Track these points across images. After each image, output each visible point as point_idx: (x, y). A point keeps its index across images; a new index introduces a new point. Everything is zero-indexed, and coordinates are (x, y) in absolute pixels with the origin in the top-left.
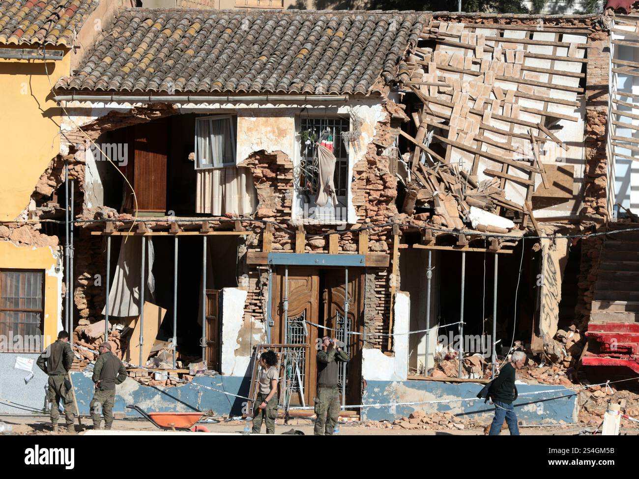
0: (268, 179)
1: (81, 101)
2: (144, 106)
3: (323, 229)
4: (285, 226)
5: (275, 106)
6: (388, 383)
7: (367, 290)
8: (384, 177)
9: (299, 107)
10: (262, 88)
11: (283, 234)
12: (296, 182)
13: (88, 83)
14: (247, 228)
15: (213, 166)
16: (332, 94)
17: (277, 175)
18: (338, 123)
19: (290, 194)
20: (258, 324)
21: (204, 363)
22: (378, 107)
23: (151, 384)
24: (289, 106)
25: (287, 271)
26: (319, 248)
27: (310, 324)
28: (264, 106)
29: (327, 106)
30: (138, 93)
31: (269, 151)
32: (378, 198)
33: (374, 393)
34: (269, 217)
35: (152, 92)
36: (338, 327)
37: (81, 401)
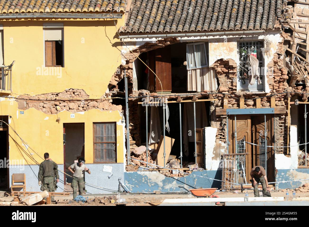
0: (224, 73)
1: (131, 38)
2: (162, 40)
3: (253, 96)
4: (233, 95)
5: (227, 37)
6: (288, 170)
7: (275, 125)
8: (282, 69)
9: (239, 37)
10: (222, 28)
11: (232, 99)
12: (238, 74)
13: (135, 29)
14: (214, 97)
15: (196, 68)
16: (256, 30)
17: (229, 71)
18: (257, 44)
19: (235, 80)
20: (223, 144)
21: (196, 164)
22: (278, 35)
23: (171, 176)
24: (234, 37)
25: (235, 118)
26: (250, 105)
27: (247, 143)
28: (222, 37)
29: (253, 35)
30: (160, 33)
31: (225, 59)
32: (279, 80)
33: (282, 175)
34: (225, 91)
35: (167, 32)
36: (260, 144)
37: (137, 186)
